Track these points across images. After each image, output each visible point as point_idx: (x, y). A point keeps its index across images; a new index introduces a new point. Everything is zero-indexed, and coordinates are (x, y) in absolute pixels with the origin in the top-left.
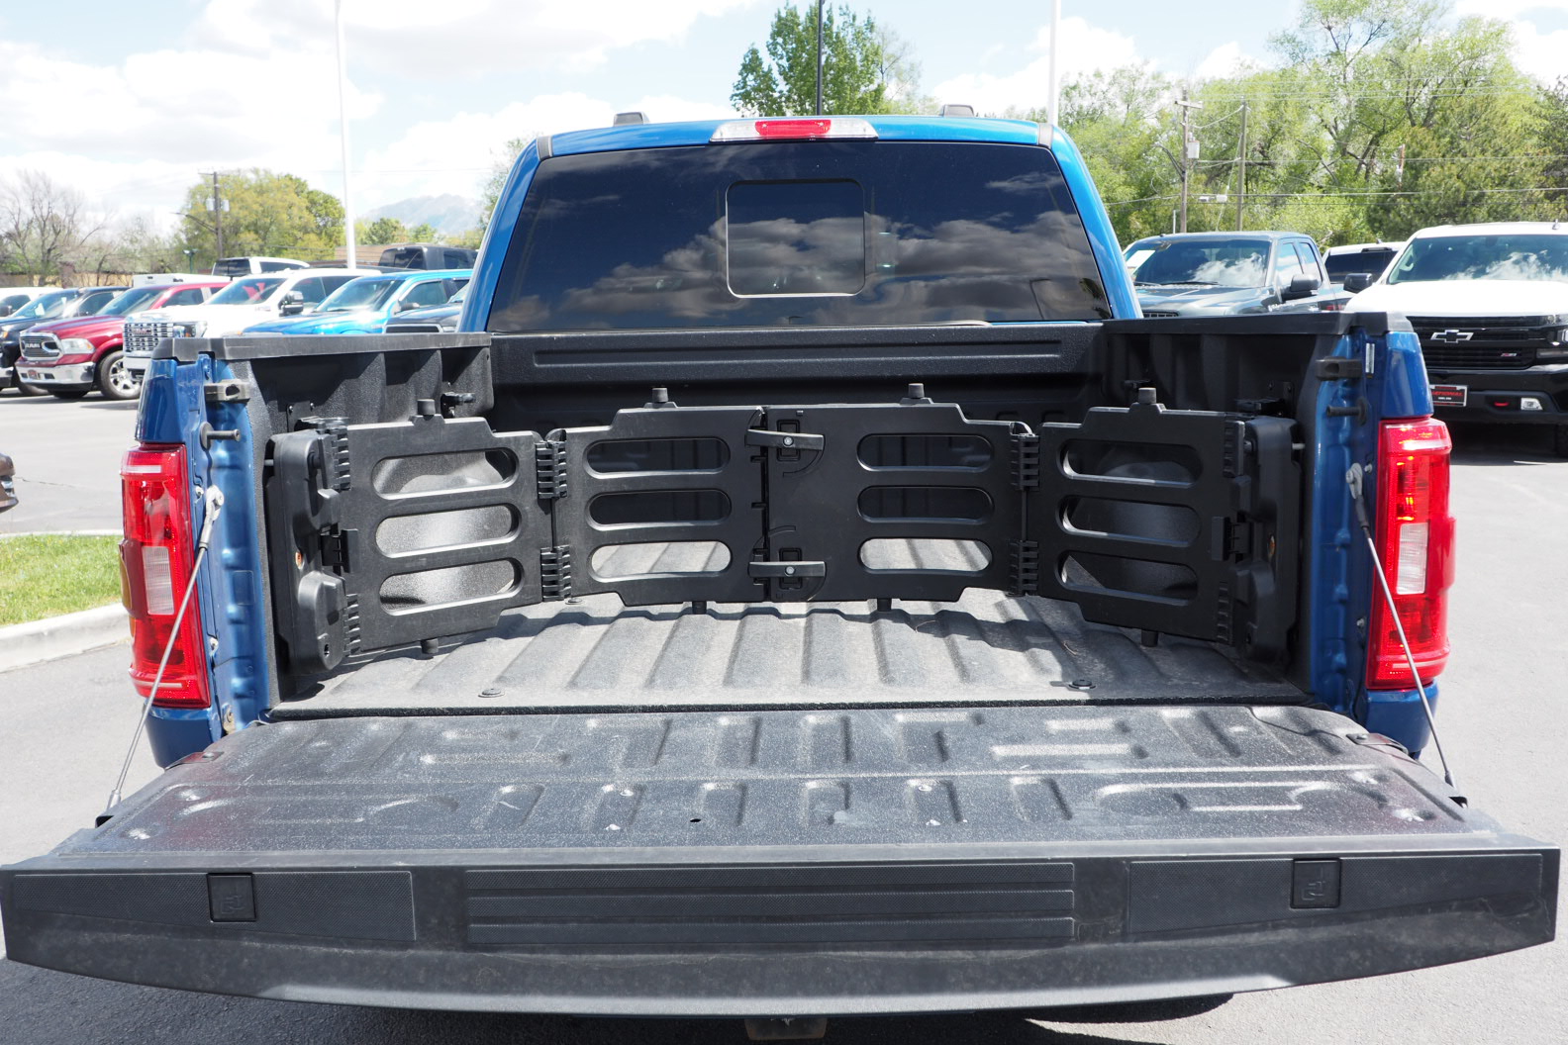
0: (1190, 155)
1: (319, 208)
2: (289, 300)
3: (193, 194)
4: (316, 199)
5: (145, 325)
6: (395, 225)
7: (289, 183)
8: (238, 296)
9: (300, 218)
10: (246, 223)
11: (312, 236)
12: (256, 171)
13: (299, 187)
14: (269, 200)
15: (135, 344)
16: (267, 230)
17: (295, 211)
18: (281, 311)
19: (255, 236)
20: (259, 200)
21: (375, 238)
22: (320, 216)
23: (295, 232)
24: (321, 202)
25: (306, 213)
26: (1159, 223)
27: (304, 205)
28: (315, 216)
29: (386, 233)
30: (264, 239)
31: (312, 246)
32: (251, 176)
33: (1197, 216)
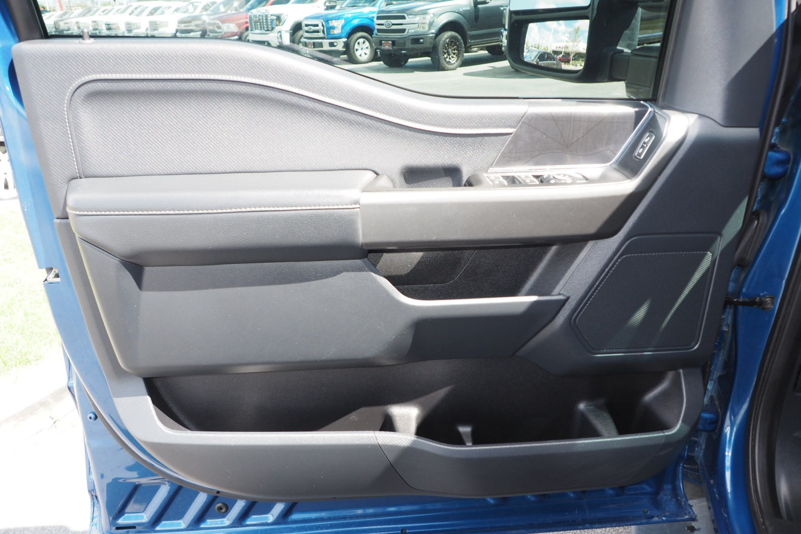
15: (254, 26)
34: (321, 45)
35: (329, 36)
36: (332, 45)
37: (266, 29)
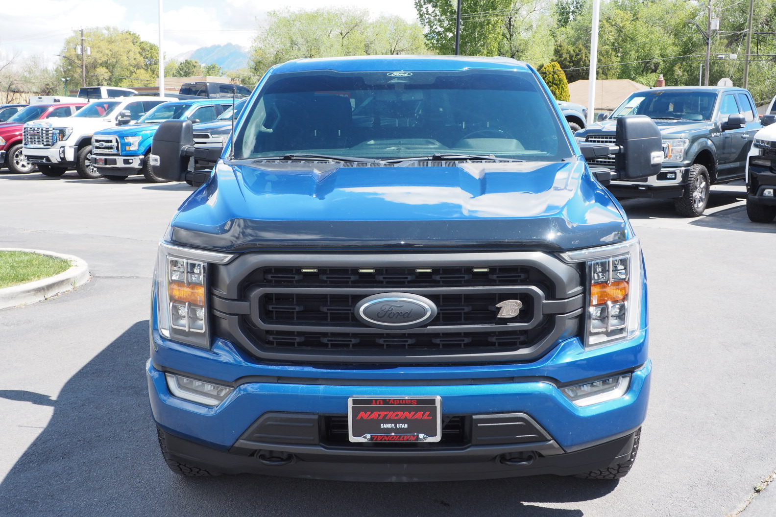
0: (713, 28)
1: (147, 53)
2: (123, 115)
3: (68, 42)
4: (145, 47)
5: (36, 129)
6: (195, 64)
7: (129, 36)
8: (93, 112)
9: (135, 59)
10: (100, 62)
11: (142, 71)
12: (108, 29)
13: (135, 39)
14: (115, 47)
15: (29, 140)
16: (114, 67)
17: (131, 54)
18: (117, 122)
19: (107, 70)
20: (110, 47)
21: (181, 72)
22: (147, 58)
23: (131, 68)
24: (148, 49)
25: (138, 56)
26: (694, 72)
27: (138, 51)
28: (144, 58)
29: (189, 70)
30: (112, 72)
31: (141, 77)
32: (105, 32)
33: (720, 67)
34: (114, 162)
35: (124, 153)
36: (126, 162)
37: (45, 143)
